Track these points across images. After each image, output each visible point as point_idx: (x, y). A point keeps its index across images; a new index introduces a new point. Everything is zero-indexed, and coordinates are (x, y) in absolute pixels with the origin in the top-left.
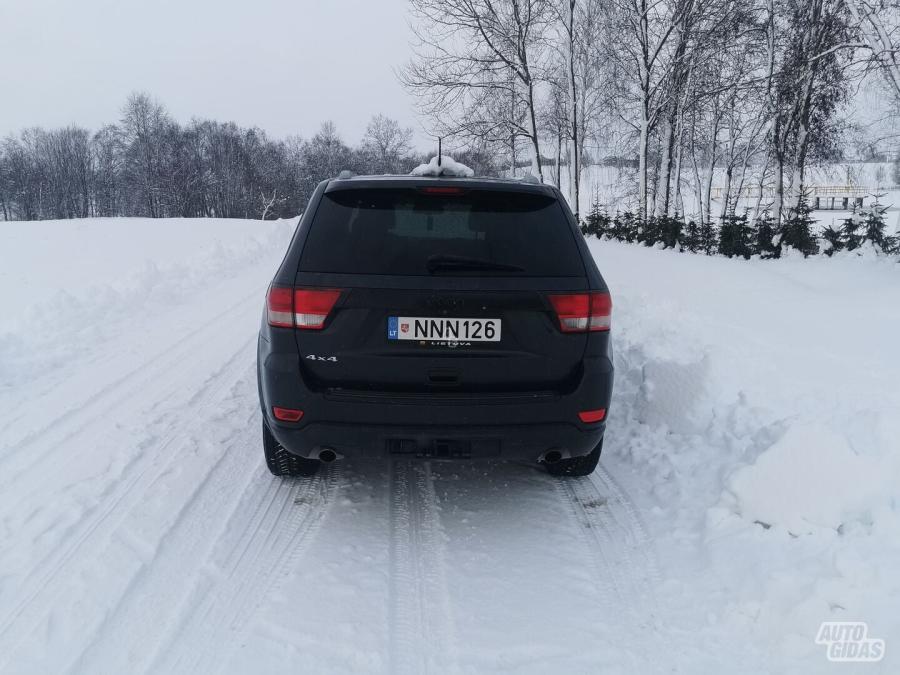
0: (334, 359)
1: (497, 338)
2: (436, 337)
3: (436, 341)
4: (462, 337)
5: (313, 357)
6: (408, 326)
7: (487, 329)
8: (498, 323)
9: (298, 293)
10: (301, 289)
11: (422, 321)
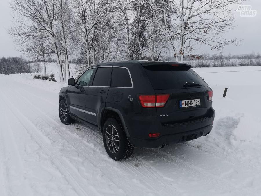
0: (168, 115)
1: (200, 104)
2: (189, 106)
3: (189, 107)
4: (194, 105)
5: (162, 116)
6: (183, 103)
7: (198, 102)
8: (200, 100)
9: (157, 96)
10: (158, 95)
11: (186, 101)
